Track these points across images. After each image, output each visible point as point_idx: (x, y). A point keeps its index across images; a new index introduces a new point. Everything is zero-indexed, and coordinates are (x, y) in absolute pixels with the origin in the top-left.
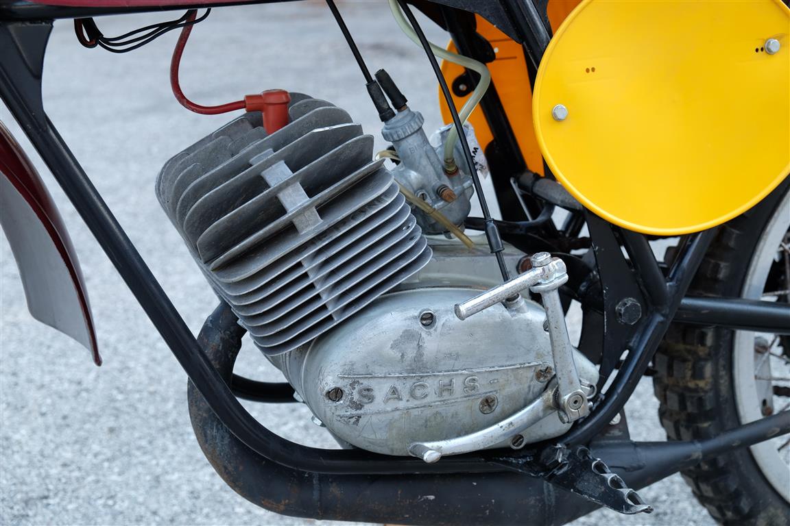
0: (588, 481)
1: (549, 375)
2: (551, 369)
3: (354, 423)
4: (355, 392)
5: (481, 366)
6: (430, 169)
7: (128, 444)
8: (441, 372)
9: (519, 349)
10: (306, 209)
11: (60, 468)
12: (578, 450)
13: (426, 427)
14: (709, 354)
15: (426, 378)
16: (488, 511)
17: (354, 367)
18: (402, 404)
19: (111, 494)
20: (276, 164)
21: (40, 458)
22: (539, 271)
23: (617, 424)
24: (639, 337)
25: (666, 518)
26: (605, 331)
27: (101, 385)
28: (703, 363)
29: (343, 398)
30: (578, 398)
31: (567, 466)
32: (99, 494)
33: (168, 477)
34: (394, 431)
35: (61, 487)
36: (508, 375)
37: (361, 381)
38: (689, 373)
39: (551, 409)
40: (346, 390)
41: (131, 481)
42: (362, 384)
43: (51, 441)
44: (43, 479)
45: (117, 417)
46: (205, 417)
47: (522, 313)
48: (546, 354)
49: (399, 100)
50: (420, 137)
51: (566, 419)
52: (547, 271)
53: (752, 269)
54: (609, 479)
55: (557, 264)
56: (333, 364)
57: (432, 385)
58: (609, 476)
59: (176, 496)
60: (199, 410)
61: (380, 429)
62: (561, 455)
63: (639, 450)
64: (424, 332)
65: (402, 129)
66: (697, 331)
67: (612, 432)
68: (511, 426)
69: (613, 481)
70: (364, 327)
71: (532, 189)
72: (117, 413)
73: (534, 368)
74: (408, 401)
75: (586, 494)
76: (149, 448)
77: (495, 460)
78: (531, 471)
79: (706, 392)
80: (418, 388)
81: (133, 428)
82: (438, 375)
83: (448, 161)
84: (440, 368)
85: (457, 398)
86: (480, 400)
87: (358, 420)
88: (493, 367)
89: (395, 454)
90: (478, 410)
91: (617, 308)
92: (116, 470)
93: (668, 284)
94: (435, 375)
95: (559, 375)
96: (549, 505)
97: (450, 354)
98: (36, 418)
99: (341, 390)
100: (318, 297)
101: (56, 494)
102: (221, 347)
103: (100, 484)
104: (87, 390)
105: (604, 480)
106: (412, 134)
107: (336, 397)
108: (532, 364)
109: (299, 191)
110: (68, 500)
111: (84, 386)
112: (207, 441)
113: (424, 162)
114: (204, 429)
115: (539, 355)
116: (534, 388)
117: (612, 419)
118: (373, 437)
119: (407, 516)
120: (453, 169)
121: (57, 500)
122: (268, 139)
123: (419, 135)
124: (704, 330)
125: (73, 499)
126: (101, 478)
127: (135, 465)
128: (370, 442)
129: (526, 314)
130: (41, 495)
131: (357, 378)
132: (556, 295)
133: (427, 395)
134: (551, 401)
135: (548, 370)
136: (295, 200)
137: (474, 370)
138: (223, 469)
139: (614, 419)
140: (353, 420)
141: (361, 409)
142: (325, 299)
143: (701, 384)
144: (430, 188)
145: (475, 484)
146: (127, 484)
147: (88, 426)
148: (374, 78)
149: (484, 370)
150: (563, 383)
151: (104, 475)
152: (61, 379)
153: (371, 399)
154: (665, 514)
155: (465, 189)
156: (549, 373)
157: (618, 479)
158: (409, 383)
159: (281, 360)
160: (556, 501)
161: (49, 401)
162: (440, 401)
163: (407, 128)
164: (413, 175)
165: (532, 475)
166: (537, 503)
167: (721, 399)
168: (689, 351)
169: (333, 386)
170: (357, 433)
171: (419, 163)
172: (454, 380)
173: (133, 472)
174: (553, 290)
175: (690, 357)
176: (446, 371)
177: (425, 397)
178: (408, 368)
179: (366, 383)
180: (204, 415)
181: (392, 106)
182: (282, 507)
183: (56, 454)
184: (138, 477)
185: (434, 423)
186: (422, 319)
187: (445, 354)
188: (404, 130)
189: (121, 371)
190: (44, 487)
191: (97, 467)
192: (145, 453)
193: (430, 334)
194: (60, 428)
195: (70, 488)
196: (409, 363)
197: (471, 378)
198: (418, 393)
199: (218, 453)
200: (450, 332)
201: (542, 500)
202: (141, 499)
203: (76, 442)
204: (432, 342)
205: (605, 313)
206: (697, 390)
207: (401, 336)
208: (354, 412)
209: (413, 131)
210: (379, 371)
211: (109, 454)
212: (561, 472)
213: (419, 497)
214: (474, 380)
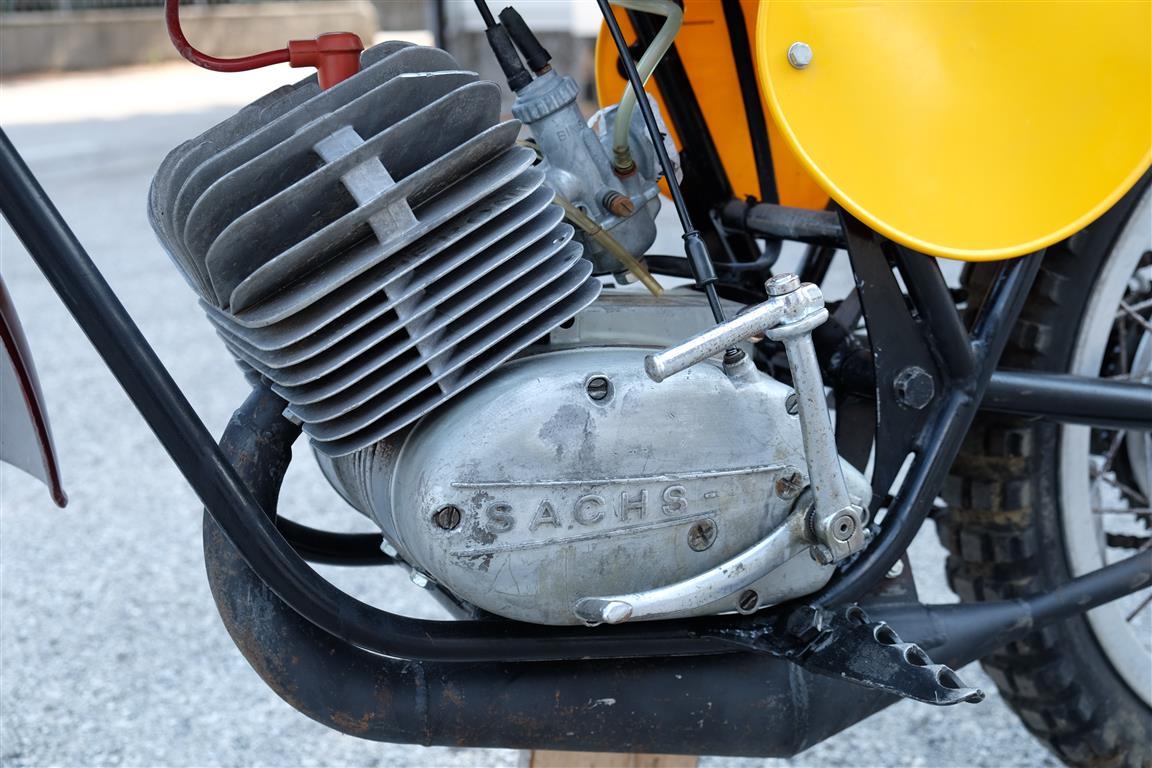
0: (869, 657)
1: (796, 488)
2: (800, 477)
3: (481, 567)
4: (481, 513)
5: (689, 469)
6: (590, 167)
7: (145, 676)
8: (624, 478)
9: (749, 442)
10: (389, 198)
11: (41, 714)
12: (848, 611)
13: (601, 573)
14: (1026, 470)
15: (600, 488)
16: (702, 721)
17: (479, 469)
18: (560, 534)
19: (115, 748)
20: (340, 131)
21: (12, 699)
22: (780, 302)
23: (899, 576)
24: (931, 430)
25: (946, 746)
26: (879, 421)
27: (110, 597)
28: (1017, 483)
29: (462, 523)
30: (847, 520)
31: (831, 637)
32: (97, 748)
33: (203, 720)
34: (549, 581)
35: (41, 739)
36: (732, 484)
37: (491, 493)
38: (996, 501)
39: (803, 543)
40: (467, 510)
41: (148, 728)
42: (493, 498)
43: (32, 676)
44: (15, 729)
45: (130, 639)
46: (232, 577)
47: (751, 382)
48: (792, 451)
49: (539, 57)
50: (575, 116)
51: (829, 557)
52: (793, 301)
53: (1083, 336)
54: (905, 651)
55: (808, 291)
56: (442, 465)
57: (610, 500)
58: (904, 647)
59: (214, 747)
60: (222, 565)
61: (525, 577)
62: (821, 620)
63: (935, 615)
64: (593, 409)
65: (545, 100)
66: (1008, 433)
67: (890, 590)
68: (740, 570)
69: (911, 655)
70: (493, 403)
71: (745, 221)
72: (131, 634)
73: (773, 475)
74: (570, 527)
75: (868, 677)
76: (176, 679)
77: (713, 634)
78: (771, 649)
79: (1022, 530)
80: (588, 505)
81: (154, 653)
82: (620, 483)
83: (621, 150)
84: (621, 472)
85: (652, 524)
86: (690, 527)
87: (487, 562)
88: (709, 471)
89: (551, 622)
90: (686, 545)
91: (895, 383)
92: (126, 712)
93: (974, 343)
94: (614, 483)
95: (816, 482)
96: (799, 708)
97: (639, 447)
98: (11, 645)
99: (457, 510)
100: (414, 353)
101: (33, 751)
102: (256, 458)
103: (101, 734)
104: (90, 605)
105: (896, 654)
106: (562, 108)
107: (450, 523)
108: (769, 468)
109: (378, 171)
110: (51, 759)
111: (86, 597)
112: (236, 618)
113: (581, 155)
114: (230, 596)
115: (781, 454)
116: (774, 508)
117: (890, 569)
118: (512, 591)
119: (572, 734)
120: (629, 164)
121: (34, 758)
122: (325, 96)
123: (572, 112)
124: (1018, 431)
125: (58, 757)
126: (103, 725)
127: (154, 705)
128: (509, 601)
129: (757, 384)
130: (11, 752)
131: (483, 487)
132: (808, 343)
133: (601, 518)
134: (803, 529)
135: (794, 478)
136: (371, 184)
137: (678, 475)
138: (264, 665)
139: (894, 568)
140: (480, 561)
141: (492, 542)
142: (427, 357)
143: (1016, 517)
144: (591, 199)
145: (680, 677)
146: (141, 732)
147: (87, 653)
148: (498, 21)
149: (694, 475)
150: (822, 495)
151: (107, 721)
152: (51, 592)
153: (509, 524)
154: (943, 740)
155: (648, 201)
156: (798, 483)
157: (918, 651)
158: (572, 497)
159: (358, 481)
160: (810, 702)
161: (32, 621)
162: (622, 528)
163: (552, 97)
164: (565, 177)
165: (775, 654)
166: (780, 706)
167: (1046, 541)
168: (995, 467)
169: (442, 502)
170: (486, 585)
171: (574, 157)
172: (646, 492)
173: (151, 714)
174: (805, 334)
175: (996, 476)
176: (631, 477)
177: (598, 521)
178: (570, 470)
179: (499, 497)
180: (231, 572)
181: (527, 67)
182: (365, 726)
183: (37, 694)
184: (158, 721)
185: (614, 566)
186: (590, 389)
187: (630, 446)
188: (548, 101)
189: (139, 577)
190: (16, 741)
191: (96, 710)
192: (170, 687)
193: (604, 413)
194: (45, 658)
195: (54, 742)
196: (572, 461)
197: (674, 488)
198: (588, 513)
199: (255, 635)
200: (638, 409)
201: (788, 700)
202: (160, 752)
203: (68, 675)
204: (608, 427)
205: (878, 390)
206: (1008, 527)
207: (556, 416)
208: (481, 547)
209: (562, 103)
210: (521, 476)
211: (115, 690)
212: (822, 646)
213: (590, 702)
214: (678, 491)
